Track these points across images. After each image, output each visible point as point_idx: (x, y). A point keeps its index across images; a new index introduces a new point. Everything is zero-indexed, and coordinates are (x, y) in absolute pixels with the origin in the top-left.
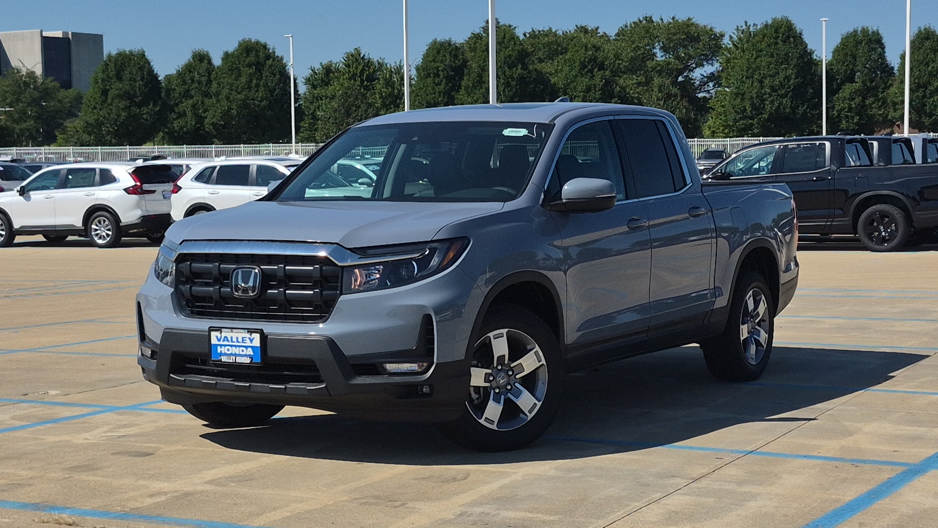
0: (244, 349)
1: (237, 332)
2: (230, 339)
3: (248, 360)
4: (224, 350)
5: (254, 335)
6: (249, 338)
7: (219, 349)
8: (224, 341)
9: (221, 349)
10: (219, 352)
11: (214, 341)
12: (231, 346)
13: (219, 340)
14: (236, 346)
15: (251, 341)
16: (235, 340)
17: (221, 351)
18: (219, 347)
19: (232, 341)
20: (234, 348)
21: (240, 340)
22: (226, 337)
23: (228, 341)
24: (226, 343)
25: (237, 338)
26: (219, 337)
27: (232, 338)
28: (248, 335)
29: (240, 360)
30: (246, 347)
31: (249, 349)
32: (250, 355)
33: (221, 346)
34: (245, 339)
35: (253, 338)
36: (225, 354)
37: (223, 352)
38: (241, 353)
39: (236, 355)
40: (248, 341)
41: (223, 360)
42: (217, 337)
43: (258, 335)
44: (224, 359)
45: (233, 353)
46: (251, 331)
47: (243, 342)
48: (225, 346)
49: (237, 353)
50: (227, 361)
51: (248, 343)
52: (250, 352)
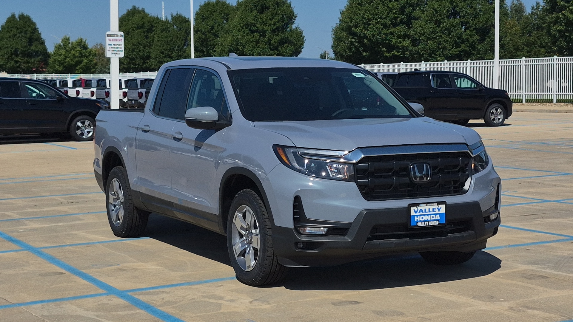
0: (434, 216)
1: (430, 205)
2: (424, 211)
3: (437, 223)
4: (419, 218)
5: (440, 206)
6: (438, 208)
7: (416, 218)
8: (419, 212)
9: (417, 218)
10: (416, 220)
11: (412, 213)
12: (425, 215)
13: (416, 212)
14: (428, 215)
15: (439, 210)
16: (427, 210)
17: (417, 220)
18: (416, 217)
19: (425, 212)
20: (426, 216)
21: (431, 210)
22: (422, 210)
23: (422, 212)
24: (421, 213)
25: (429, 209)
26: (416, 211)
27: (425, 210)
28: (437, 207)
29: (431, 223)
30: (436, 214)
31: (438, 216)
32: (437, 219)
33: (417, 216)
34: (435, 209)
35: (440, 208)
36: (420, 221)
37: (419, 220)
38: (432, 219)
39: (428, 221)
40: (437, 210)
41: (419, 226)
42: (415, 210)
43: (444, 205)
44: (420, 224)
45: (426, 219)
46: (439, 203)
47: (433, 211)
48: (420, 215)
49: (429, 219)
50: (422, 225)
51: (437, 212)
52: (438, 217)
